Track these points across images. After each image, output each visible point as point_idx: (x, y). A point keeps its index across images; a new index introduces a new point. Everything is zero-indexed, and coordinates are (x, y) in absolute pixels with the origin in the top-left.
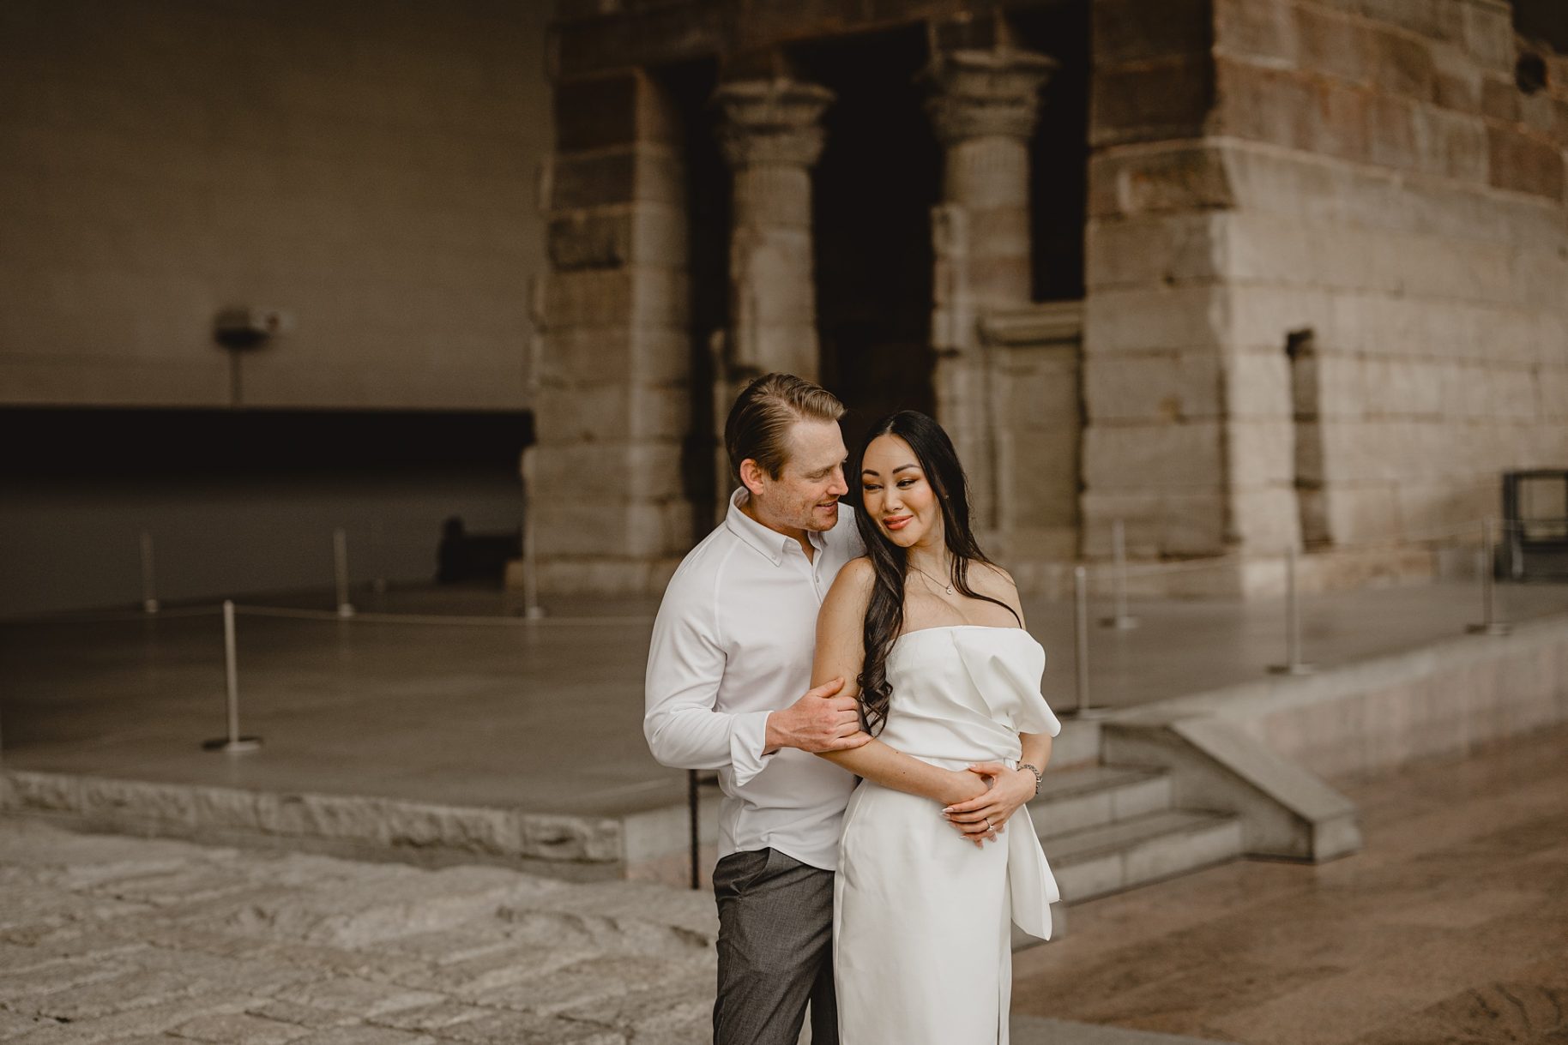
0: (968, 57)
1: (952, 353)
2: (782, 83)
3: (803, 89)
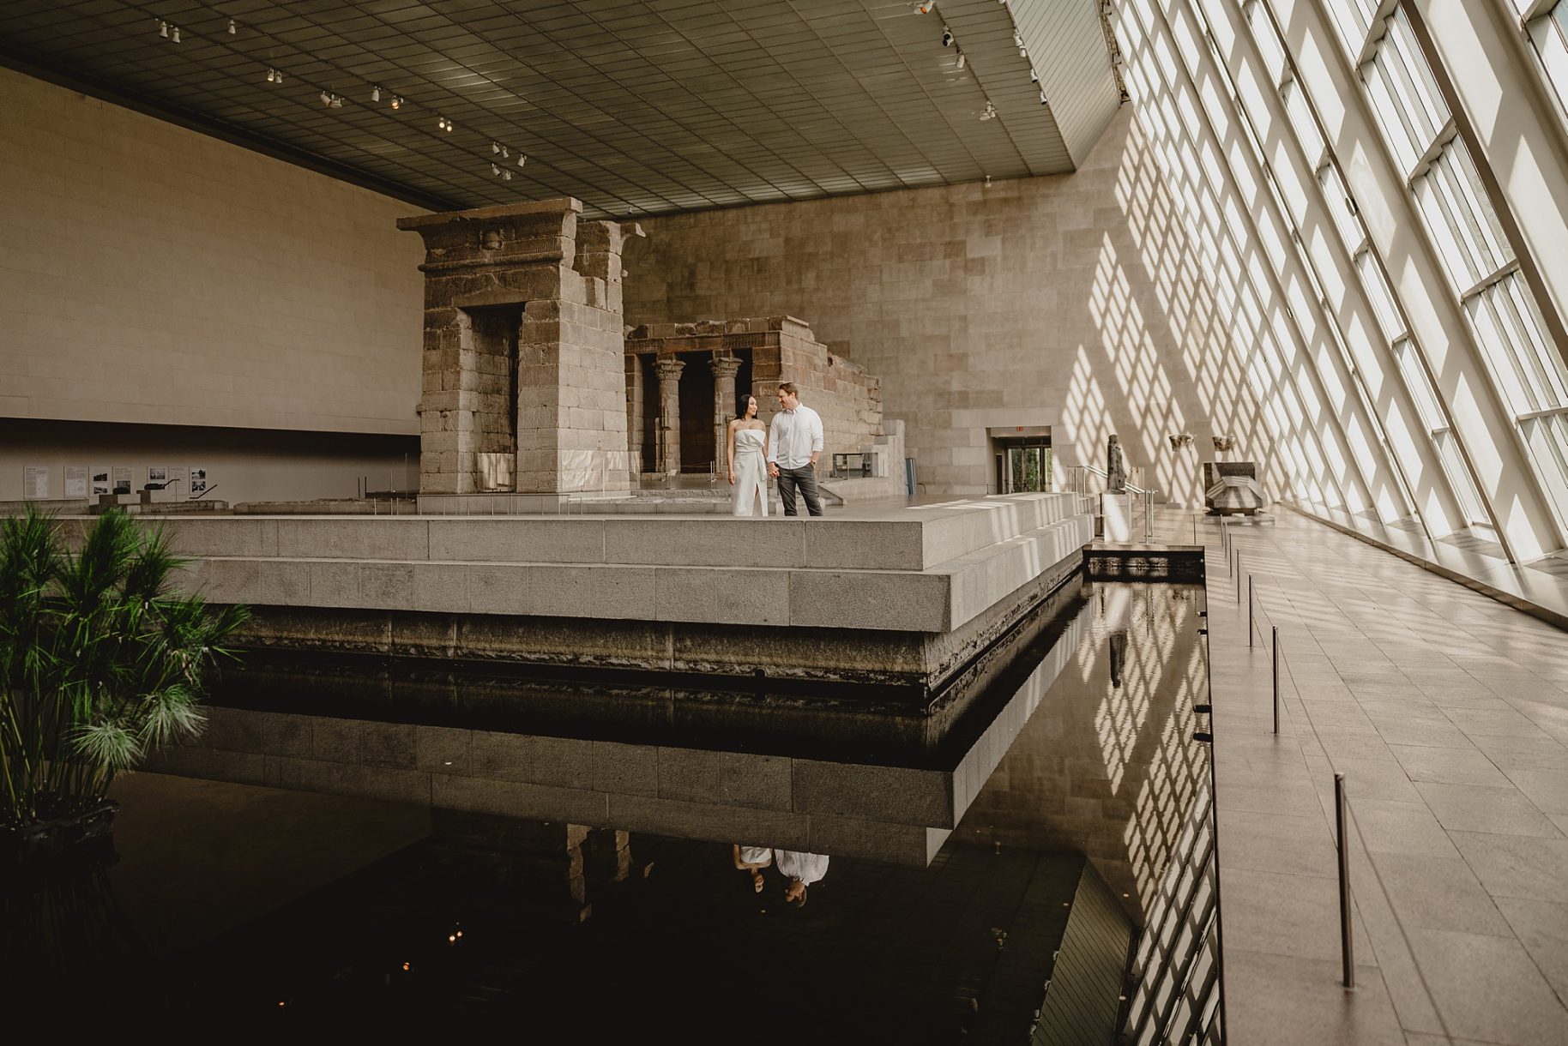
0: (723, 359)
1: (719, 425)
2: (674, 361)
3: (679, 362)
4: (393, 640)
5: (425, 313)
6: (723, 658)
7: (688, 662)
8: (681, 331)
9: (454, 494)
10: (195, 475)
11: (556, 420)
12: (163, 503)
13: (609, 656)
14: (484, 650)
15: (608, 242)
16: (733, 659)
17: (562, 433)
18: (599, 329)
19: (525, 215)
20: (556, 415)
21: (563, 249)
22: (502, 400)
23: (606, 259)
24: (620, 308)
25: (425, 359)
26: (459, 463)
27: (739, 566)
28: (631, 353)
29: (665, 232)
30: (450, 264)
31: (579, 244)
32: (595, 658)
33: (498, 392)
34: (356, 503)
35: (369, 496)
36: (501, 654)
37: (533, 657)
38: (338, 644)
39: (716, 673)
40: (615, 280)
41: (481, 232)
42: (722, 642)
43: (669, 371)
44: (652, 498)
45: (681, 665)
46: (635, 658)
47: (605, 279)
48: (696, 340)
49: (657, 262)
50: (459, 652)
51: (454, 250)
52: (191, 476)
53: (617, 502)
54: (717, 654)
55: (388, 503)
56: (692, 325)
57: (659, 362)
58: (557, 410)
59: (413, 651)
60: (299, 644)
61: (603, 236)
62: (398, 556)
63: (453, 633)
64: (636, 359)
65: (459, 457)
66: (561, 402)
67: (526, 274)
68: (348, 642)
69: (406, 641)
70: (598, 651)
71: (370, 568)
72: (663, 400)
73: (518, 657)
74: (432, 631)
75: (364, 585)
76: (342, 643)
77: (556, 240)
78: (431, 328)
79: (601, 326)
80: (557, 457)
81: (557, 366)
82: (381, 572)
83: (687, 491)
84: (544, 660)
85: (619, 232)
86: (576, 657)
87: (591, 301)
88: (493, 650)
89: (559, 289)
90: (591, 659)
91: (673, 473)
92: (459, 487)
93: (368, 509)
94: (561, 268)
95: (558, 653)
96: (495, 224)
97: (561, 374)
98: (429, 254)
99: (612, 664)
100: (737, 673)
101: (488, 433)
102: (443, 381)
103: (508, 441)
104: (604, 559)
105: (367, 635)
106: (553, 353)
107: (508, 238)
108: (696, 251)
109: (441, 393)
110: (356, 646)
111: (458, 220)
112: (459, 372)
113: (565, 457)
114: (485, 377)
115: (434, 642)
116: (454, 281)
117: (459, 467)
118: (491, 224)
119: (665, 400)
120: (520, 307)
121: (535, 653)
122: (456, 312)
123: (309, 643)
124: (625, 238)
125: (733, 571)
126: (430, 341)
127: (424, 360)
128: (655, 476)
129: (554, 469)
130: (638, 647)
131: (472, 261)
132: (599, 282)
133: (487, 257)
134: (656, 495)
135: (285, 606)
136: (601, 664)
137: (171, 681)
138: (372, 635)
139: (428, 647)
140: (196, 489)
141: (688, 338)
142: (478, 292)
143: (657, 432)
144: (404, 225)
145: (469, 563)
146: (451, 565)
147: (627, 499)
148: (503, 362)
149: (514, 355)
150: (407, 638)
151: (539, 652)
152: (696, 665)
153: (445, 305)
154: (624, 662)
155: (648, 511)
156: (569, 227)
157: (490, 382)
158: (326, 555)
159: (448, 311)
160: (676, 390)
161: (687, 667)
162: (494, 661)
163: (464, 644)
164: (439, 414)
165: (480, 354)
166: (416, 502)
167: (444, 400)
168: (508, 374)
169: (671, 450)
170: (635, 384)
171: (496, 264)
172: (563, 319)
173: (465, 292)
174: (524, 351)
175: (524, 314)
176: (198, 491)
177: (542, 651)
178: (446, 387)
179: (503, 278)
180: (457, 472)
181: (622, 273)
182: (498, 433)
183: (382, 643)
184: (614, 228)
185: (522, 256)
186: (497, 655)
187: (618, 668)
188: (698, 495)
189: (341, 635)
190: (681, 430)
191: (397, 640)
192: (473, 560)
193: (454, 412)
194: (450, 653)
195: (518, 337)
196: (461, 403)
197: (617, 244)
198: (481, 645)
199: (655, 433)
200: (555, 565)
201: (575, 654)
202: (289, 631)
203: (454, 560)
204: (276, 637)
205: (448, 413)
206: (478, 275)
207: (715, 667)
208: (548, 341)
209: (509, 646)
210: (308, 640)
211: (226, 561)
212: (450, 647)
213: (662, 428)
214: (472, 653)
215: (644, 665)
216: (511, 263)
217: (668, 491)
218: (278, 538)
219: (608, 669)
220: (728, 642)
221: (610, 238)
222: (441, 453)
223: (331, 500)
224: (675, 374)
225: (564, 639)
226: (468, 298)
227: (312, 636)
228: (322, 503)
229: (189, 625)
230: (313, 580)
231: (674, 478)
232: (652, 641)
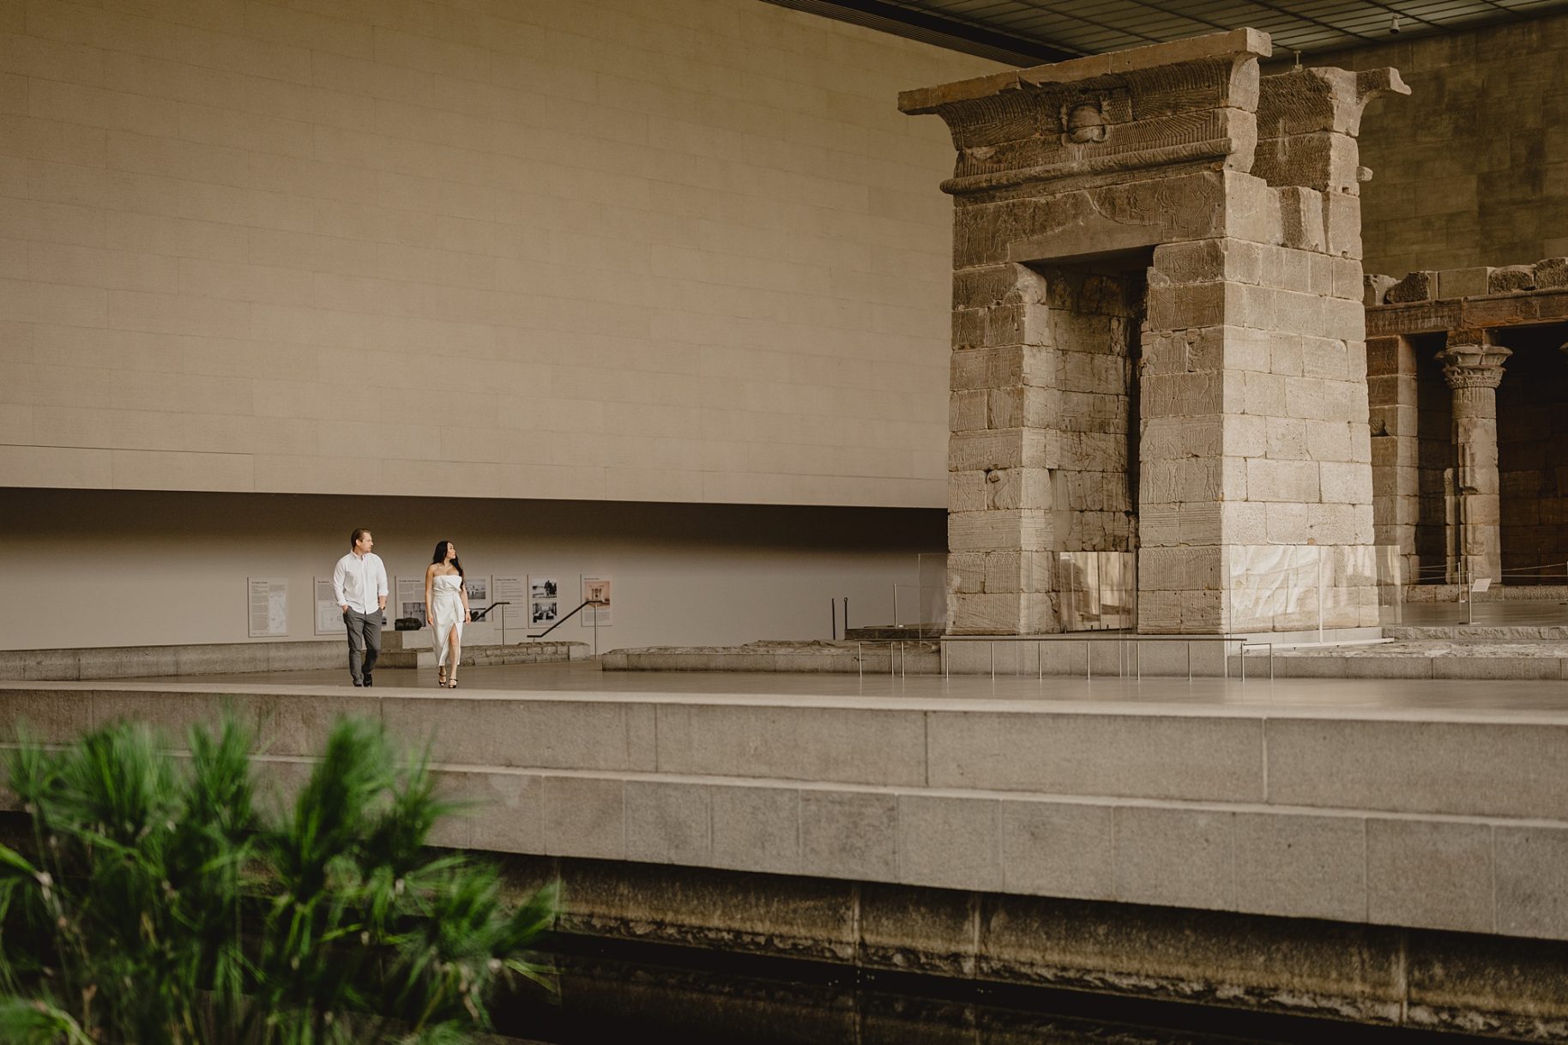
2: (1485, 347)
3: (1496, 349)
4: (862, 938)
5: (956, 278)
6: (1511, 1005)
7: (1437, 1009)
8: (1500, 283)
9: (1012, 635)
10: (538, 591)
11: (1219, 485)
12: (479, 648)
13: (1276, 989)
14: (1032, 965)
15: (1328, 111)
16: (1532, 1008)
17: (1232, 513)
18: (1310, 294)
19: (1152, 69)
20: (1218, 474)
21: (1230, 134)
22: (1111, 445)
23: (1325, 147)
24: (1356, 247)
25: (955, 366)
26: (1023, 572)
27: (1546, 818)
28: (1389, 332)
29: (1473, 66)
30: (1003, 176)
31: (1267, 119)
32: (1247, 992)
33: (1103, 428)
34: (826, 651)
35: (851, 634)
36: (1064, 974)
37: (1125, 983)
38: (762, 940)
39: (1497, 1035)
40: (1344, 189)
41: (1064, 110)
42: (1509, 973)
43: (1474, 370)
44: (1427, 643)
45: (1422, 1015)
46: (1329, 997)
47: (1323, 189)
48: (1535, 302)
49: (1458, 131)
50: (984, 965)
51: (1012, 148)
52: (532, 592)
53: (1348, 654)
54: (1498, 995)
55: (885, 652)
56: (1525, 269)
57: (1452, 350)
58: (1219, 465)
59: (898, 959)
60: (694, 937)
61: (1319, 102)
62: (871, 778)
63: (973, 928)
64: (1402, 349)
65: (1023, 563)
66: (1228, 447)
67: (1154, 188)
68: (781, 936)
69: (886, 940)
70: (1254, 978)
71: (818, 800)
72: (1461, 430)
73: (1098, 983)
74: (935, 922)
75: (807, 832)
76: (770, 939)
77: (1216, 117)
78: (967, 304)
79: (1315, 286)
80: (1219, 560)
81: (1220, 375)
82: (837, 808)
83: (1505, 629)
84: (1147, 990)
85: (1353, 89)
86: (1210, 988)
87: (1293, 236)
88: (1047, 966)
89: (1222, 217)
90: (1239, 992)
91: (1481, 585)
92: (1023, 621)
93: (848, 663)
94: (1227, 172)
95: (1173, 978)
96: (1093, 92)
97: (1230, 390)
98: (962, 157)
99: (1283, 1006)
100: (1541, 1037)
101: (1082, 511)
102: (990, 409)
103: (1121, 527)
104: (1265, 796)
105: (814, 924)
106: (1211, 349)
107: (1117, 118)
108: (1545, 103)
109: (986, 433)
110: (795, 946)
111: (1019, 87)
112: (1021, 392)
113: (1236, 561)
114: (1075, 398)
115: (938, 946)
116: (1011, 210)
117: (1023, 581)
118: (1084, 91)
119: (1467, 431)
120: (1145, 255)
121: (1129, 975)
122: (1015, 272)
123: (712, 935)
124: (1365, 100)
125: (1528, 829)
126: (965, 332)
127: (953, 369)
128: (1443, 591)
129: (1215, 587)
130: (1334, 975)
131: (1050, 167)
132: (1310, 198)
133: (1076, 158)
134: (1437, 638)
135: (668, 865)
136: (1260, 1004)
137: (440, 1017)
138: (825, 925)
139: (926, 954)
140: (540, 617)
141: (1517, 297)
142: (1058, 230)
143: (1448, 498)
144: (914, 105)
145: (1001, 797)
146: (968, 800)
147: (1372, 646)
148: (1113, 369)
149: (1133, 353)
150: (887, 935)
151: (1138, 974)
152: (1453, 1017)
153: (993, 258)
154: (1306, 1001)
155: (1414, 673)
156: (1245, 87)
157: (1085, 409)
158: (742, 772)
159: (1000, 271)
160: (1491, 408)
161: (1435, 1020)
162: (1051, 986)
163: (993, 951)
164: (982, 475)
165: (1064, 352)
166: (939, 651)
167: (991, 447)
168: (1122, 391)
169: (1480, 537)
170: (1400, 398)
171: (1095, 172)
172: (1232, 277)
173: (1033, 232)
174: (1153, 345)
175: (1151, 271)
176: (544, 621)
177: (1143, 972)
178: (996, 422)
179: (1108, 201)
180: (1020, 590)
181: (1360, 173)
182: (1101, 510)
183: (841, 943)
184: (1341, 82)
185: (1147, 154)
186: (1056, 975)
187: (1294, 1013)
188: (1530, 638)
189: (768, 923)
190: (1501, 494)
191: (870, 939)
192: (1011, 790)
193: (1012, 471)
194: (968, 966)
195: (1142, 315)
196: (1027, 453)
197: (1349, 115)
198: (1026, 955)
199: (1445, 502)
200: (1167, 805)
201: (1207, 982)
202: (677, 912)
203: (974, 788)
204: (654, 922)
205: (1000, 473)
206: (1058, 196)
207: (1495, 1023)
208: (1200, 323)
209: (1079, 960)
210: (710, 929)
211: (566, 779)
212: (965, 956)
213: (1459, 491)
214: (1008, 969)
215: (1346, 1010)
216: (1127, 168)
217: (1462, 628)
218: (656, 738)
219: (1274, 1015)
220: (1522, 972)
221: (1334, 102)
222: (988, 553)
223: (781, 644)
224: (1487, 374)
225: (1187, 951)
226: (1039, 243)
227: (716, 922)
228: (762, 650)
229: (465, 924)
230: (716, 819)
231: (1482, 598)
232: (1363, 962)
